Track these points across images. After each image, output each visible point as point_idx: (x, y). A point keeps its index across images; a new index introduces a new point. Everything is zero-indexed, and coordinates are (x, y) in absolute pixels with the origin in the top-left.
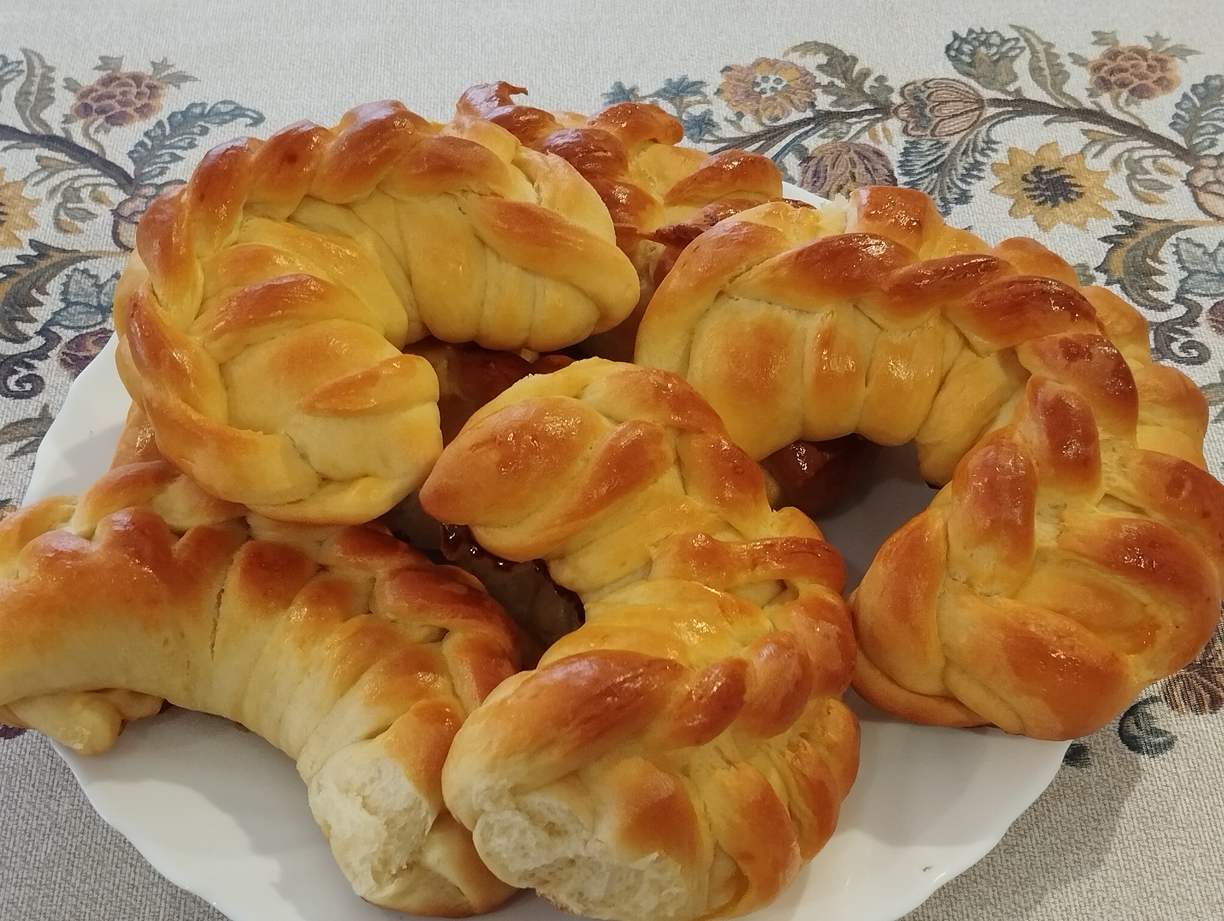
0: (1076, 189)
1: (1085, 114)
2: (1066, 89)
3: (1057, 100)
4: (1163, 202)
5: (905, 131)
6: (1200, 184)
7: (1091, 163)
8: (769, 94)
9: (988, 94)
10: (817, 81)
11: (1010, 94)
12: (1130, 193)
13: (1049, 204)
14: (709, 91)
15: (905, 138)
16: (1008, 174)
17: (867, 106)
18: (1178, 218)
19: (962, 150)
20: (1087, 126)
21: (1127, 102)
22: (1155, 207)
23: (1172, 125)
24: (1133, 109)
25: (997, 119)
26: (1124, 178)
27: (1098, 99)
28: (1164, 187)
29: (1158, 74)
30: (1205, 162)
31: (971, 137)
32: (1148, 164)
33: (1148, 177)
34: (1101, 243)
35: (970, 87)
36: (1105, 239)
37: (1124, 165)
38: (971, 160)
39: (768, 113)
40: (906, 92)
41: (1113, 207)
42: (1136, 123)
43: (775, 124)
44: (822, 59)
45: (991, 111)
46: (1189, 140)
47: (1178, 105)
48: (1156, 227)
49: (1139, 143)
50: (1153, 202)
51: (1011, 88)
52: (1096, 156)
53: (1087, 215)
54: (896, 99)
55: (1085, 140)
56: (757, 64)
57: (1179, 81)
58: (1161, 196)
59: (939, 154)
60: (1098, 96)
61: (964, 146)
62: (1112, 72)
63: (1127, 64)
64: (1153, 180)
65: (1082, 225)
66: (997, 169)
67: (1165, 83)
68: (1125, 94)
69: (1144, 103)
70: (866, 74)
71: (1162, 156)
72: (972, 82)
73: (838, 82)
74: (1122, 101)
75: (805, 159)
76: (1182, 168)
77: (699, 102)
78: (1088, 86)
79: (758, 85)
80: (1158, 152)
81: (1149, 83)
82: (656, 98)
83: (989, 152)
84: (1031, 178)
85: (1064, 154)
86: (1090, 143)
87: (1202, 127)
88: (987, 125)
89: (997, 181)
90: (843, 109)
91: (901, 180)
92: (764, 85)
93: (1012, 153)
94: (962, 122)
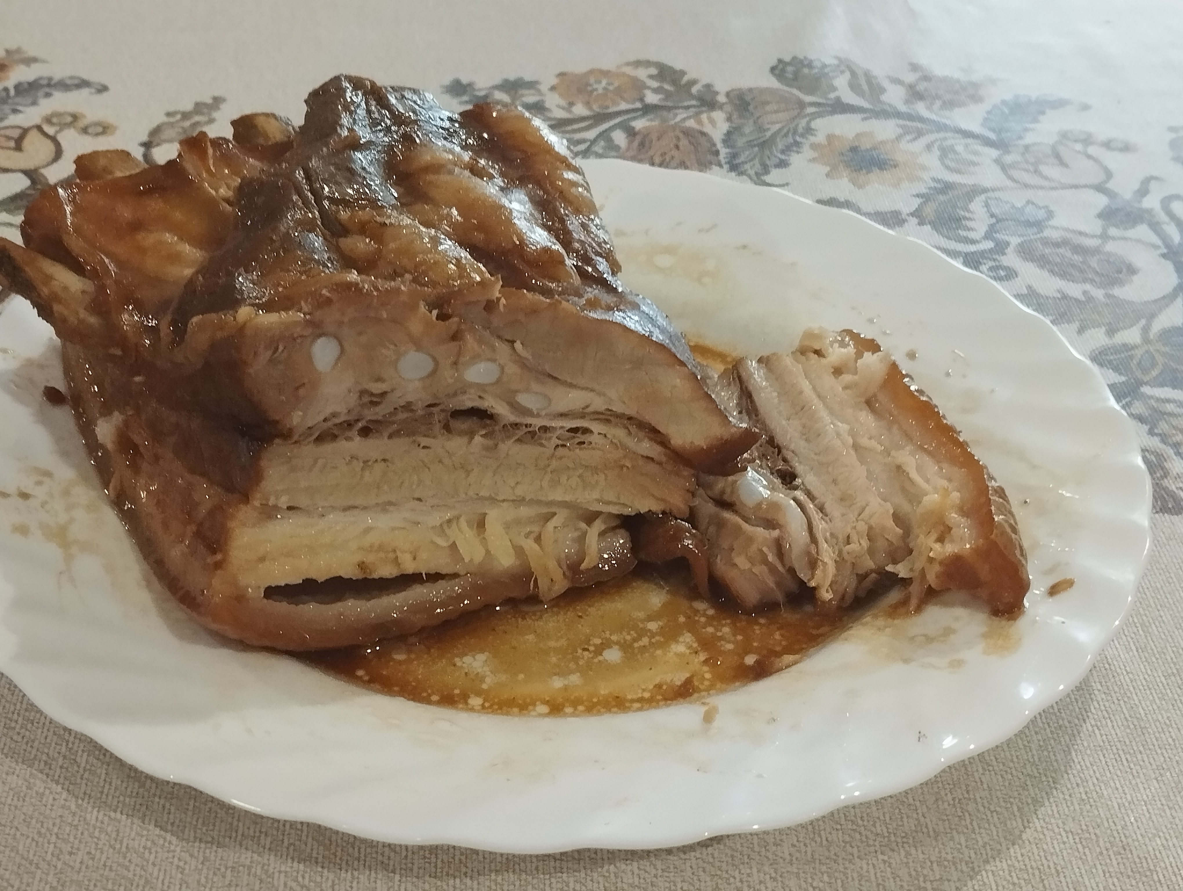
0: (890, 163)
1: (901, 115)
2: (884, 98)
3: (874, 105)
4: (973, 174)
5: (729, 119)
6: (1009, 163)
7: (905, 146)
8: (601, 91)
9: (808, 99)
10: (648, 85)
11: (828, 99)
12: (941, 167)
13: (864, 171)
14: (544, 88)
15: (729, 124)
16: (826, 151)
17: (694, 102)
18: (987, 184)
19: (783, 133)
20: (901, 122)
21: (940, 109)
22: (966, 176)
23: (983, 125)
24: (946, 114)
25: (818, 115)
26: (937, 157)
27: (912, 107)
28: (975, 164)
29: (970, 92)
30: (1013, 149)
31: (792, 126)
32: (959, 149)
33: (959, 157)
34: (914, 198)
35: (792, 94)
36: (918, 196)
37: (936, 149)
38: (791, 140)
39: (598, 104)
40: (731, 95)
41: (925, 175)
42: (949, 123)
43: (604, 111)
44: (653, 71)
45: (811, 110)
46: (998, 135)
47: (988, 112)
48: (966, 189)
49: (950, 135)
51: (832, 96)
52: (910, 141)
53: (901, 179)
54: (721, 99)
55: (900, 131)
56: (591, 72)
57: (989, 97)
58: (972, 169)
59: (760, 135)
60: (912, 104)
61: (785, 131)
64: (964, 159)
65: (896, 186)
66: (814, 147)
67: (976, 98)
68: (938, 103)
69: (956, 110)
70: (693, 82)
71: (972, 144)
72: (795, 91)
73: (667, 87)
74: (935, 108)
75: (631, 133)
76: (992, 152)
77: (534, 94)
78: (904, 97)
79: (591, 85)
80: (969, 141)
81: (962, 97)
82: (491, 90)
83: (809, 136)
84: (848, 154)
85: (879, 139)
86: (904, 134)
87: (1012, 127)
88: (808, 119)
89: (815, 155)
90: (670, 104)
91: (724, 152)
92: (595, 86)
93: (830, 138)
94: (783, 116)
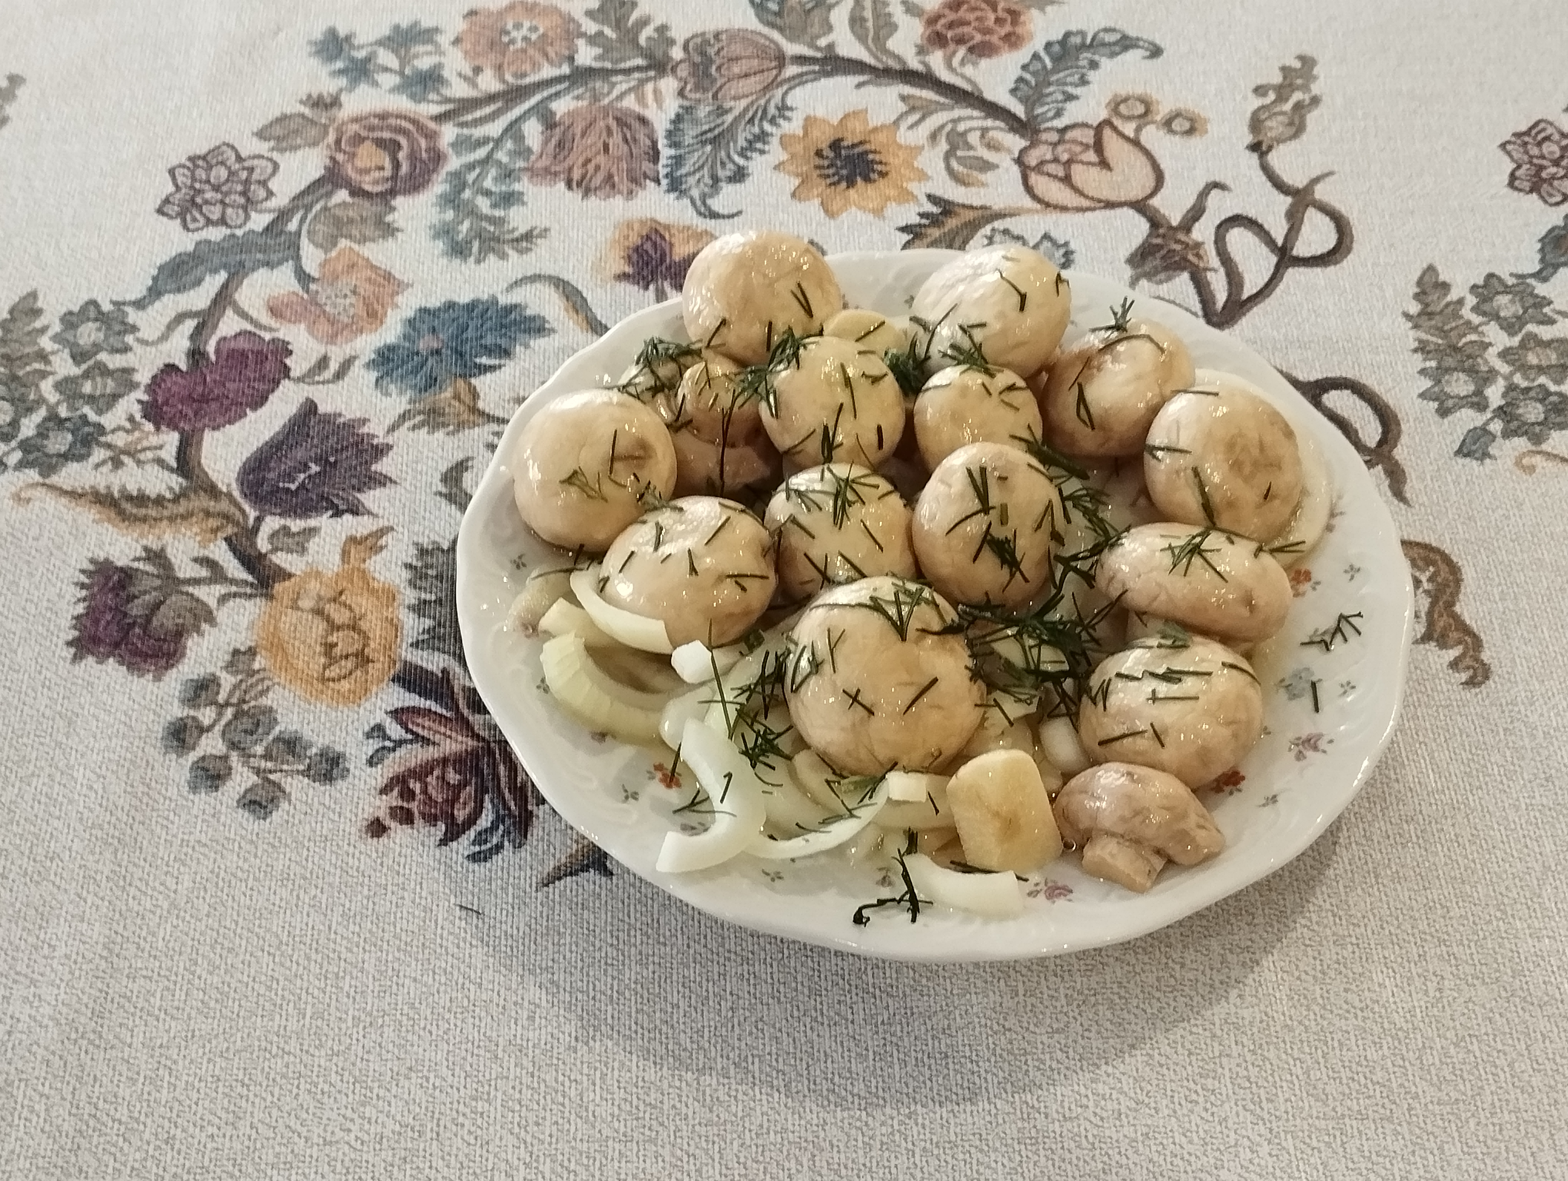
0: (879, 167)
1: (908, 76)
2: (891, 44)
3: (876, 58)
4: (983, 185)
5: (681, 93)
6: (1033, 163)
7: (905, 136)
8: (519, 44)
9: (792, 49)
10: (583, 29)
11: (818, 49)
12: (944, 173)
13: (844, 184)
14: (445, 40)
15: (680, 101)
16: (799, 148)
17: (640, 61)
18: (997, 204)
19: (747, 118)
20: (908, 90)
21: (963, 63)
22: (973, 190)
23: (1013, 91)
24: (969, 70)
25: (799, 80)
26: (942, 155)
27: (927, 59)
28: (987, 166)
29: (1007, 28)
30: (1044, 136)
31: (762, 102)
32: (974, 138)
33: (971, 153)
34: (899, 233)
35: (772, 41)
36: (904, 229)
37: (944, 139)
38: (756, 130)
39: (513, 68)
40: (691, 45)
41: (920, 189)
42: (968, 87)
43: (519, 82)
44: (594, 3)
45: (791, 70)
46: (1029, 110)
47: (1025, 67)
48: (970, 215)
49: (968, 112)
50: (973, 185)
51: (822, 42)
52: (911, 127)
53: (888, 199)
54: (677, 53)
55: (902, 107)
56: (511, 8)
57: (1031, 37)
58: (982, 177)
59: (719, 121)
60: (928, 53)
61: (751, 113)
62: (951, 25)
63: (971, 17)
64: (977, 158)
65: (878, 212)
66: (785, 141)
67: (1013, 39)
68: (962, 52)
69: (984, 63)
70: (644, 22)
71: (993, 128)
72: (776, 35)
73: (608, 32)
74: (956, 62)
75: (550, 123)
76: (1016, 142)
77: (430, 53)
78: (919, 42)
79: (508, 33)
80: (989, 123)
81: (995, 39)
82: (375, 48)
83: (781, 121)
84: (828, 152)
85: (871, 125)
86: (906, 113)
87: (1051, 94)
88: (785, 87)
89: (784, 156)
90: (608, 65)
91: (665, 153)
92: (514, 34)
93: (809, 122)
94: (753, 84)
